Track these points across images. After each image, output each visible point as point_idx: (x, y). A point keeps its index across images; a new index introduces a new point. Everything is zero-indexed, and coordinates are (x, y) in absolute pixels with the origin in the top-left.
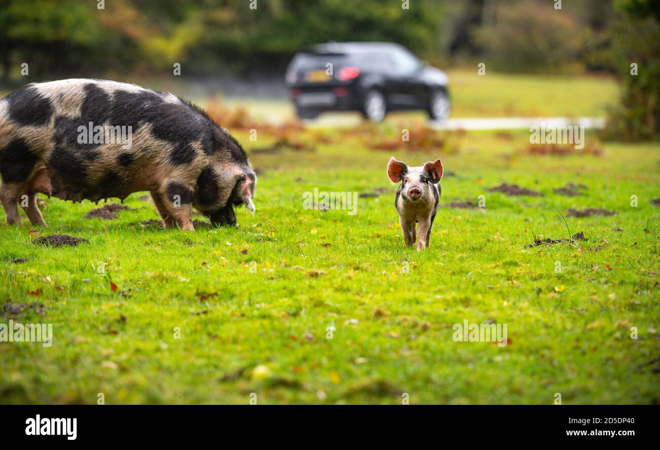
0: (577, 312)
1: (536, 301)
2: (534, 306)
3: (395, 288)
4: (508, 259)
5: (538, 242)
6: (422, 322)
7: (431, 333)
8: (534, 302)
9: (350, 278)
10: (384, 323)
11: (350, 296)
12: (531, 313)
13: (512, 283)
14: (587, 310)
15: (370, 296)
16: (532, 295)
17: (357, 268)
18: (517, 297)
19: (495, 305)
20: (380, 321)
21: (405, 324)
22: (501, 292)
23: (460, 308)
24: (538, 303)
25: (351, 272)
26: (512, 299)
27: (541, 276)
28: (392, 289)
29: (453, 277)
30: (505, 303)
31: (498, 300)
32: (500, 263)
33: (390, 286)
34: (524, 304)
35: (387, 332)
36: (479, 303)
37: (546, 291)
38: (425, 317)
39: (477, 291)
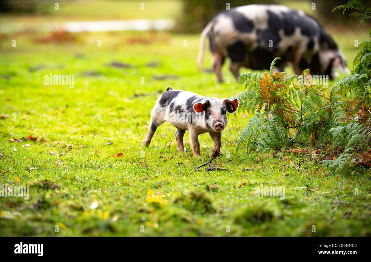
0: (161, 136)
1: (136, 130)
2: (135, 133)
3: (52, 125)
4: (119, 106)
5: (136, 96)
6: (69, 145)
7: (74, 151)
8: (135, 131)
9: (24, 119)
10: (46, 146)
11: (25, 130)
12: (134, 138)
13: (122, 120)
14: (166, 135)
15: (37, 129)
16: (133, 127)
17: (28, 113)
18: (125, 128)
19: (112, 133)
20: (43, 145)
21: (58, 146)
22: (115, 126)
23: (91, 135)
24: (137, 132)
25: (25, 116)
26: (122, 130)
27: (138, 116)
28: (50, 125)
29: (87, 117)
30: (118, 132)
31: (113, 130)
32: (114, 108)
33: (49, 123)
34: (129, 132)
35: (47, 151)
36: (102, 132)
37: (142, 125)
38: (70, 142)
39: (100, 126)
